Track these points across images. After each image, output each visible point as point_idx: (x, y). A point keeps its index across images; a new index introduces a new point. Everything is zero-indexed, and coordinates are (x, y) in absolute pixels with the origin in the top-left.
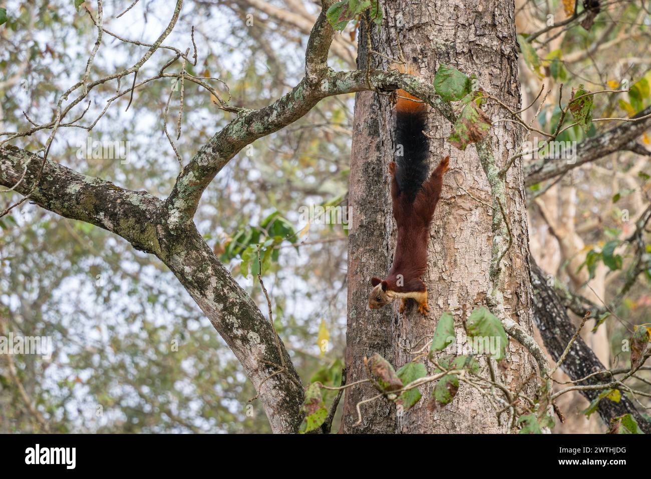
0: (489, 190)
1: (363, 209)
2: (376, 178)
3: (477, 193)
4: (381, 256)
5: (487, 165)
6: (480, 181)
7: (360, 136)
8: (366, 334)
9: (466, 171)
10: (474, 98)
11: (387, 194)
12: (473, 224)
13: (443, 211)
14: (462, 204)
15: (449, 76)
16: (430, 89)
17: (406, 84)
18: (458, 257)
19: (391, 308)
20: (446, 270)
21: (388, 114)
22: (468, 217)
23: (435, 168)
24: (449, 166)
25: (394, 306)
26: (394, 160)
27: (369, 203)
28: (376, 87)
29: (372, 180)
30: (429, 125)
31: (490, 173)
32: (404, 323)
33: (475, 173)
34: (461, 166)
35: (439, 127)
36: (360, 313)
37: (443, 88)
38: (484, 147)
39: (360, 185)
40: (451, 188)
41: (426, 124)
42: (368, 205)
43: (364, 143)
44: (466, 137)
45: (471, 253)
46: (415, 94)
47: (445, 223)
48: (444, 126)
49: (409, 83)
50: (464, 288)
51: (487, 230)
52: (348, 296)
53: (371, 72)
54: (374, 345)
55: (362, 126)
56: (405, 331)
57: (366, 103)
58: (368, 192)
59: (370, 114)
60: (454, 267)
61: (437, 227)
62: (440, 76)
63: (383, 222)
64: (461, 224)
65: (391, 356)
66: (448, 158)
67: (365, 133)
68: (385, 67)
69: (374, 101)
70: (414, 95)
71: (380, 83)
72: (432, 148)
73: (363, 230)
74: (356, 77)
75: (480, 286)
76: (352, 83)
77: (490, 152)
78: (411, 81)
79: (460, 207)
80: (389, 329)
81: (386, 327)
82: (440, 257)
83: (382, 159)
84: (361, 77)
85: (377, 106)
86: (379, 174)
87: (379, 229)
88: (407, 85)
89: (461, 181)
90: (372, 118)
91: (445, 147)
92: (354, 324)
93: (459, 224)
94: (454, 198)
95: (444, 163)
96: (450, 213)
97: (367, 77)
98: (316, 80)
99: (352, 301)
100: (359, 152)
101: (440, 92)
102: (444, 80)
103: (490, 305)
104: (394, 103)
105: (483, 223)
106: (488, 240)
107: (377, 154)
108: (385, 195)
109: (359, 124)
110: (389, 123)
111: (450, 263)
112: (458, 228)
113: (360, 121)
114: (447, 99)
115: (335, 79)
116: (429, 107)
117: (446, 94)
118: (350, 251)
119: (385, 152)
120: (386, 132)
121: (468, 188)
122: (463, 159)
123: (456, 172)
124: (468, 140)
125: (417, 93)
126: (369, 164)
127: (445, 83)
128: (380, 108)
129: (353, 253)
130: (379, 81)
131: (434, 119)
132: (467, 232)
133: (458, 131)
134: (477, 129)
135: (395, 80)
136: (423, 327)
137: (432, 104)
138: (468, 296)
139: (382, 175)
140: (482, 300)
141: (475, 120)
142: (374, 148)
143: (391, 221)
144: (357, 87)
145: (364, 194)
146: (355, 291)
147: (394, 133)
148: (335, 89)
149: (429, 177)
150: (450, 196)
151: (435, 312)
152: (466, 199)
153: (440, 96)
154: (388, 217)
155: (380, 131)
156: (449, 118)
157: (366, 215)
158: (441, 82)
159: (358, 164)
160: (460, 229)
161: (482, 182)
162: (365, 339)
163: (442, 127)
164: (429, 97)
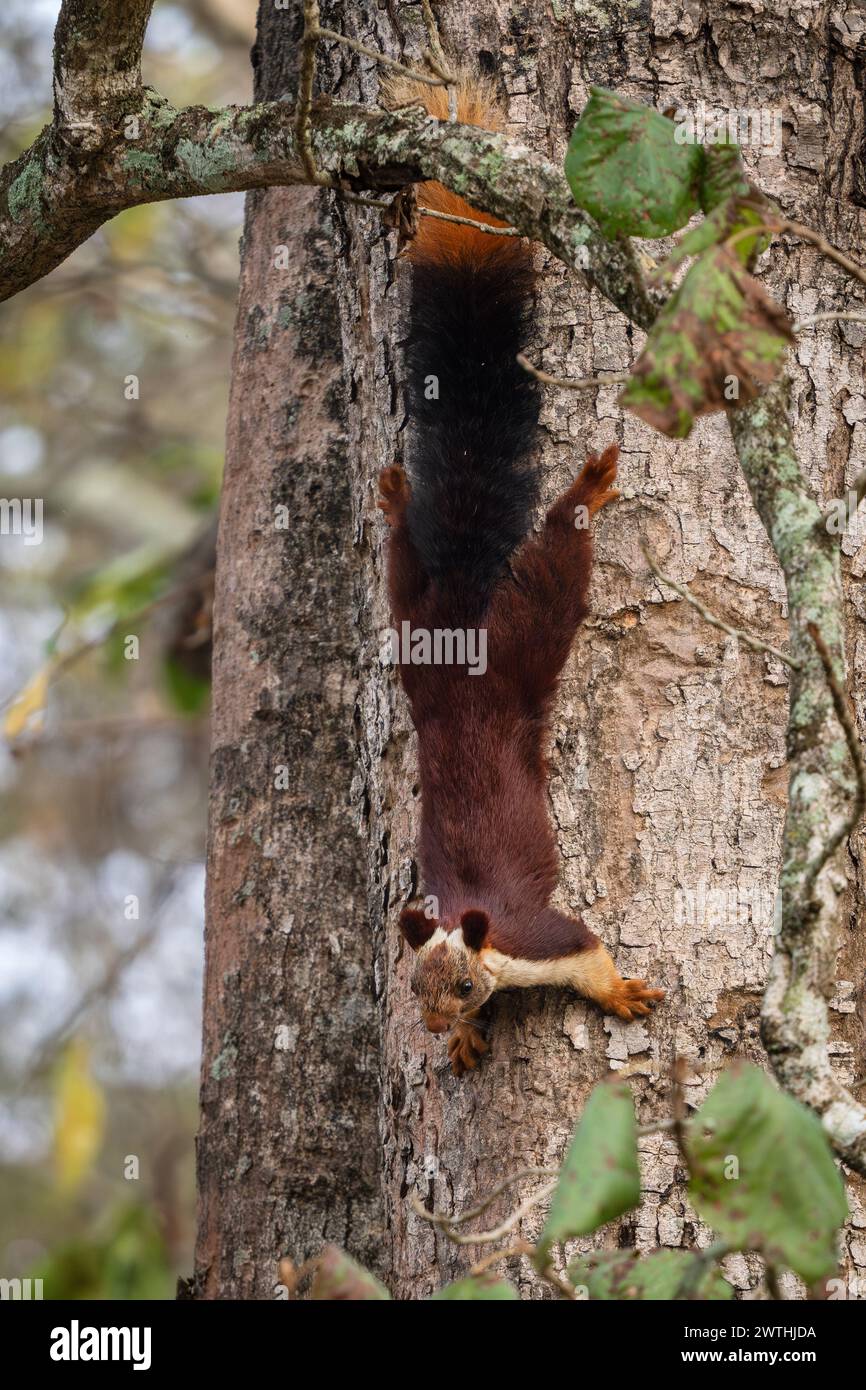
0: (776, 582)
1: (270, 649)
2: (324, 527)
3: (726, 597)
4: (339, 837)
5: (772, 491)
6: (737, 547)
7: (263, 358)
8: (276, 1142)
9: (685, 509)
10: (728, 233)
11: (369, 594)
12: (706, 717)
13: (589, 663)
14: (666, 639)
15: (627, 136)
16: (550, 183)
17: (453, 163)
18: (645, 846)
19: (375, 1043)
20: (599, 899)
21: (378, 276)
22: (688, 691)
23: (561, 493)
24: (616, 488)
25: (391, 1038)
26: (399, 459)
27: (296, 623)
28: (334, 173)
29: (310, 534)
30: (539, 322)
31: (781, 524)
32: (429, 1104)
33: (717, 516)
34: (664, 486)
35: (579, 331)
36: (252, 1060)
37: (601, 185)
38: (760, 418)
39: (262, 552)
40: (623, 574)
41: (531, 318)
42: (292, 634)
43: (280, 387)
44: (693, 389)
45: (697, 834)
46: (487, 204)
47: (598, 714)
48: (599, 326)
49: (465, 158)
50: (669, 970)
51: (763, 741)
52: (206, 992)
53: (314, 113)
54: (307, 1187)
55: (270, 320)
56: (430, 1136)
57: (289, 228)
58: (294, 581)
59: (304, 272)
60: (630, 886)
61: (564, 728)
62: (589, 136)
63: (349, 699)
64: (661, 719)
65: (370, 1231)
66: (612, 454)
67: (285, 344)
68: (367, 90)
69: (322, 220)
70: (484, 209)
71: (350, 157)
72: (549, 416)
73: (272, 729)
74: (256, 131)
75: (731, 964)
76: (238, 153)
77: (782, 441)
78: (474, 150)
79: (657, 651)
80: (366, 1124)
81: (357, 1119)
82: (576, 848)
83: (350, 451)
84: (276, 129)
85: (332, 243)
86: (337, 511)
87: (334, 729)
88: (459, 168)
89: (663, 548)
90: (310, 288)
91: (600, 413)
92: (229, 1103)
93: (653, 717)
94: (636, 612)
95: (597, 474)
96: (616, 674)
97: (299, 133)
98: (97, 140)
99: (221, 1010)
100: (257, 422)
101: (592, 199)
102: (608, 153)
103: (776, 1048)
104: (404, 238)
105: (745, 713)
106: (766, 781)
107: (332, 429)
108: (359, 596)
109: (258, 309)
110: (379, 313)
111: (614, 870)
112: (646, 733)
113: (264, 296)
114: (615, 231)
115: (173, 134)
116: (543, 253)
117: (614, 208)
118: (217, 814)
119: (363, 424)
120: (370, 349)
121: (691, 575)
122: (671, 462)
123: (645, 510)
124: (701, 398)
125: (497, 200)
126: (298, 469)
127: (610, 164)
128: (345, 252)
129: (228, 821)
130: (345, 147)
131: (559, 299)
132: (683, 750)
133: (664, 365)
134: (736, 355)
135: (411, 144)
136: (505, 1123)
137: (557, 246)
138: (684, 1001)
139: (349, 516)
140: (739, 1019)
141: (730, 321)
142: (318, 407)
143: (384, 701)
144: (259, 170)
145: (277, 589)
146: (233, 971)
147: (399, 352)
148: (171, 176)
149: (537, 528)
150: (617, 607)
151: (552, 1063)
152: (681, 619)
153: (587, 216)
154: (371, 684)
155: (346, 343)
156: (623, 302)
157: (281, 670)
158: (593, 162)
159: (255, 468)
160: (656, 735)
161: (747, 551)
162: (270, 1164)
163: (589, 332)
164: (545, 214)
